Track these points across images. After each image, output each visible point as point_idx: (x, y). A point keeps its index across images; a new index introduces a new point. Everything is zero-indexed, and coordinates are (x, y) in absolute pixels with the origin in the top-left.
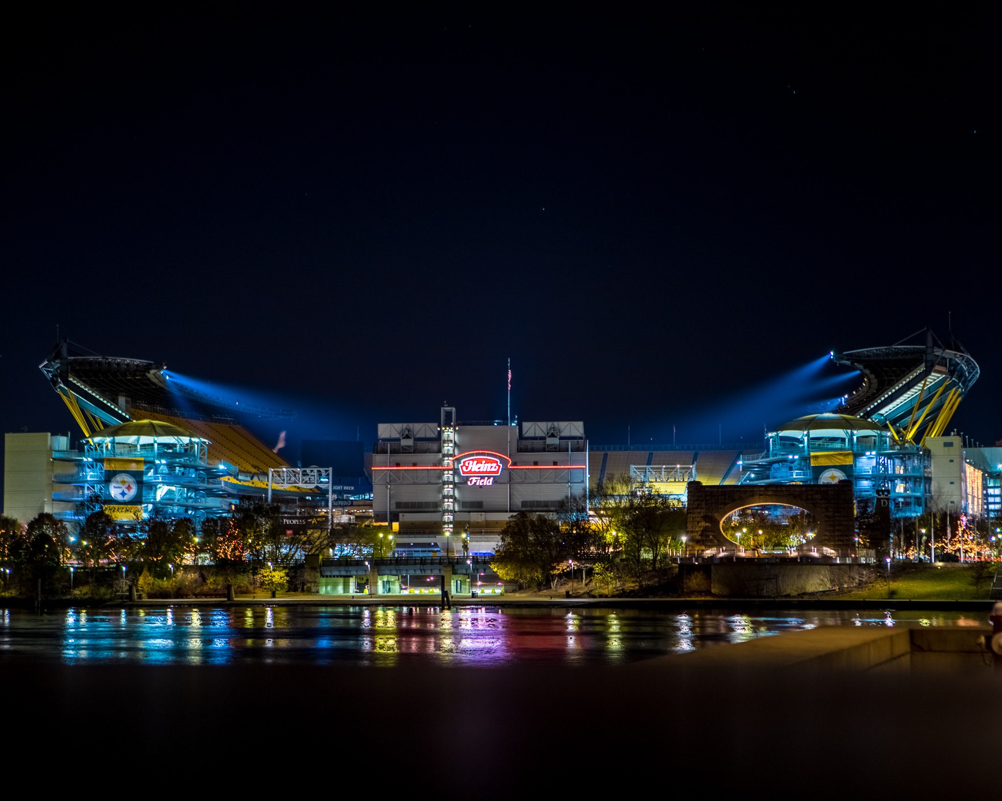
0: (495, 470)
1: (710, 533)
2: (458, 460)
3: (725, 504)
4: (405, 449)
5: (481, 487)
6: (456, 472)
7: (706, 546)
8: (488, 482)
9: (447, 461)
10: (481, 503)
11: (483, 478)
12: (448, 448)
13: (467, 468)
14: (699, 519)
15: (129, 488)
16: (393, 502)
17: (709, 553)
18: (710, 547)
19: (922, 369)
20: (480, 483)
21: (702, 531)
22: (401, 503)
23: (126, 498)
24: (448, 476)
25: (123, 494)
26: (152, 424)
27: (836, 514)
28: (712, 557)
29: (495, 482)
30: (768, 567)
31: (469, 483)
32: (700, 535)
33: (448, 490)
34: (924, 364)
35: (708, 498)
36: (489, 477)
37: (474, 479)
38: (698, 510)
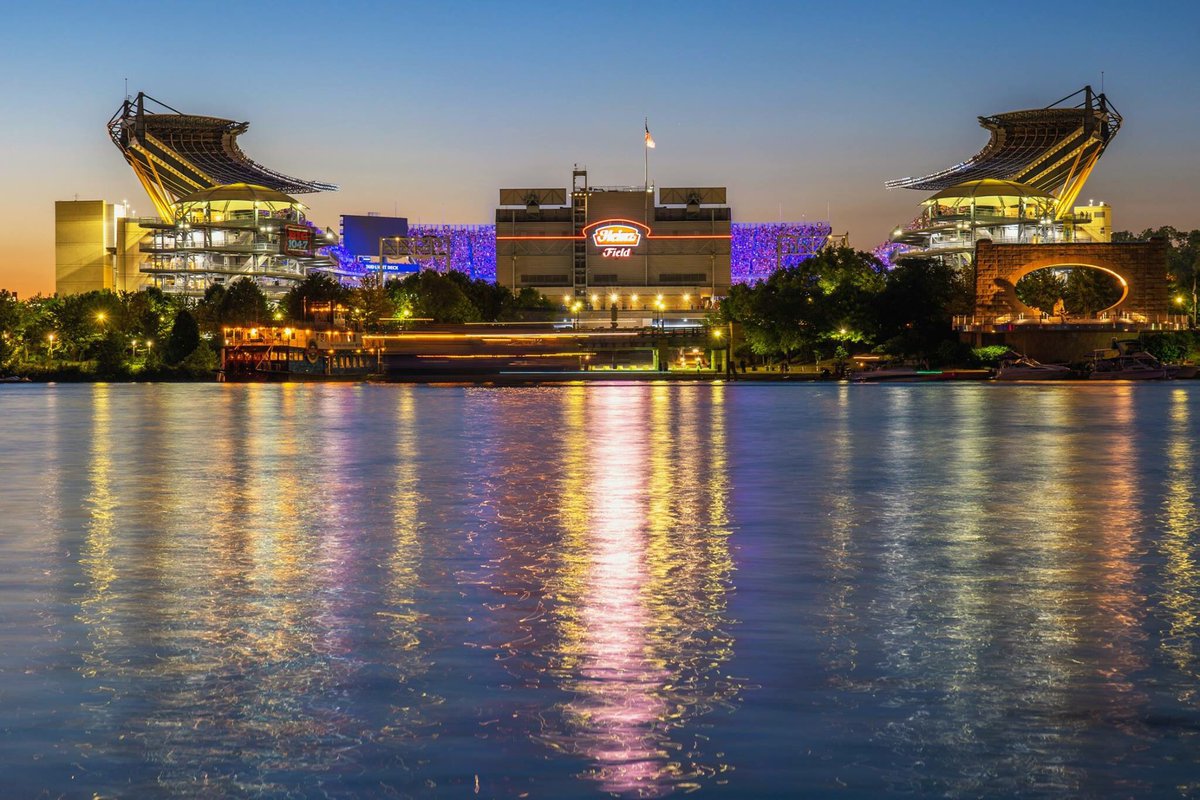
0: (633, 240)
1: (1003, 298)
2: (592, 229)
3: (1021, 265)
4: (531, 218)
5: (616, 258)
7: (998, 313)
8: (625, 254)
10: (615, 276)
11: (619, 248)
13: (602, 238)
14: (990, 282)
16: (519, 275)
17: (1002, 320)
18: (1002, 314)
19: (1081, 131)
20: (616, 254)
21: (995, 295)
22: (527, 276)
26: (250, 189)
27: (1147, 276)
28: (1006, 325)
29: (632, 253)
30: (1075, 335)
31: (604, 254)
32: (992, 300)
34: (1082, 128)
35: (1001, 258)
36: (626, 248)
37: (609, 249)
38: (990, 272)
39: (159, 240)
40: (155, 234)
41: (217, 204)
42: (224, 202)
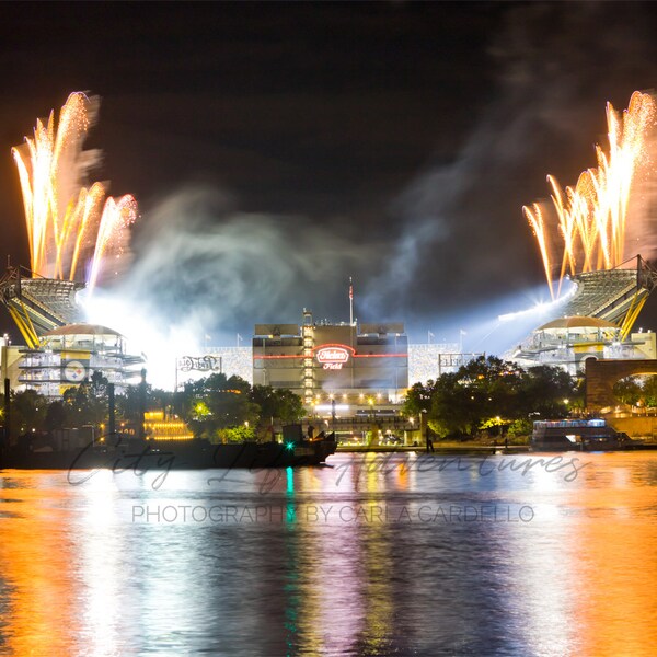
0: (344, 358)
1: (604, 396)
2: (316, 352)
4: (276, 343)
5: (332, 370)
6: (314, 359)
7: (602, 406)
8: (339, 367)
9: (308, 352)
11: (334, 363)
12: (308, 342)
13: (323, 356)
14: (596, 385)
15: (79, 372)
16: (268, 381)
19: (635, 285)
20: (332, 367)
21: (599, 394)
22: (273, 382)
23: (77, 379)
24: (308, 362)
25: (75, 376)
29: (343, 366)
31: (324, 367)
32: (597, 397)
33: (308, 372)
34: (636, 282)
36: (339, 363)
37: (328, 364)
38: (596, 379)
39: (29, 360)
40: (26, 357)
41: (69, 337)
42: (72, 336)
